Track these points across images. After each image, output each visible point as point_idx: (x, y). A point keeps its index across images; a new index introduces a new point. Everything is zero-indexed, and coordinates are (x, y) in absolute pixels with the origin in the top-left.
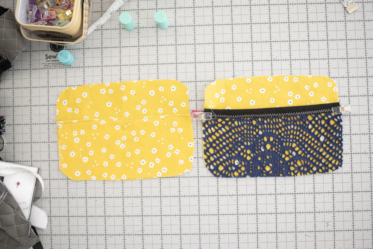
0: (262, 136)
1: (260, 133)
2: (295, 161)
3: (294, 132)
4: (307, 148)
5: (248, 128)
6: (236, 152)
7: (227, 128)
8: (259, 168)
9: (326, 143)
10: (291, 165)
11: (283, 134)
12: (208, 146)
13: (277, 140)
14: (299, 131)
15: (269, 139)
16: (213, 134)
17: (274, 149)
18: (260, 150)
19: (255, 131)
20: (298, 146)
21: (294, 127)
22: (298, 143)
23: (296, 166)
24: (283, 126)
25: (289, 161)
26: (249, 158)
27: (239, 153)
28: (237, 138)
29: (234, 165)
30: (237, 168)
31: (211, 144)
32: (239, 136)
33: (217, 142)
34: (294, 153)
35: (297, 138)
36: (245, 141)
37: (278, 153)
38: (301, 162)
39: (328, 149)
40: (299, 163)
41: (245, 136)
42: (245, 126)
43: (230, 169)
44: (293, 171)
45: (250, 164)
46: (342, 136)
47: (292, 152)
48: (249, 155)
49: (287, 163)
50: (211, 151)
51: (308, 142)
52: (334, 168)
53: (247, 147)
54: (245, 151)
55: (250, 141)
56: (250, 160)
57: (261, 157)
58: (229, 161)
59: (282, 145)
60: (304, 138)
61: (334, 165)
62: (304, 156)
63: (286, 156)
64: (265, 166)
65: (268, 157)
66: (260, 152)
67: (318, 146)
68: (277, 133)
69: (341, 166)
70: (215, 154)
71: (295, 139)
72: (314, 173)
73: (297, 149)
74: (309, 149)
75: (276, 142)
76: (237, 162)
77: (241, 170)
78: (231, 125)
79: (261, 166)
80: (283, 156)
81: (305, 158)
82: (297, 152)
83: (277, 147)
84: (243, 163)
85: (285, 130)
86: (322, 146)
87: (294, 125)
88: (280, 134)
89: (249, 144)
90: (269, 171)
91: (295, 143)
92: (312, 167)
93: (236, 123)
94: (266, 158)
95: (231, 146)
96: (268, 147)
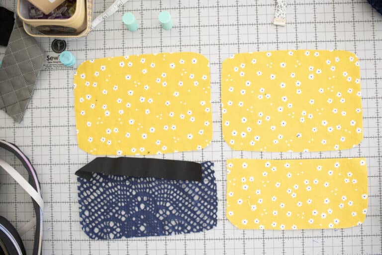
0: (136, 196)
1: (134, 193)
2: (169, 220)
3: (167, 191)
4: (181, 207)
5: (122, 188)
6: (111, 214)
7: (101, 190)
8: (134, 228)
9: (200, 202)
10: (165, 225)
11: (156, 193)
12: (84, 208)
13: (151, 199)
14: (173, 190)
15: (142, 199)
16: (88, 196)
17: (148, 209)
18: (134, 210)
19: (128, 191)
20: (172, 205)
21: (168, 186)
22: (172, 202)
23: (170, 225)
24: (157, 185)
25: (163, 220)
26: (123, 219)
27: (114, 214)
28: (112, 200)
29: (109, 227)
30: (112, 230)
31: (86, 206)
32: (113, 198)
33: (93, 205)
34: (168, 213)
35: (171, 197)
36: (119, 202)
37: (153, 212)
38: (176, 222)
39: (202, 208)
40: (173, 223)
41: (119, 197)
42: (119, 187)
43: (105, 230)
44: (168, 230)
45: (125, 225)
46: (216, 195)
47: (166, 212)
48: (124, 216)
49: (161, 223)
50: (87, 213)
51: (182, 201)
52: (208, 227)
53: (121, 208)
54: (119, 212)
55: (124, 202)
56: (125, 221)
57: (135, 217)
58: (105, 223)
59: (156, 204)
60: (178, 197)
61: (209, 224)
62: (178, 215)
63: (161, 215)
64: (140, 226)
65: (142, 217)
66: (134, 212)
67: (192, 206)
68: (151, 192)
69: (216, 225)
70: (90, 216)
71: (169, 198)
72: (189, 232)
73: (171, 208)
74: (183, 208)
75: (150, 201)
76: (112, 224)
77: (116, 231)
78: (105, 187)
79: (136, 226)
80: (158, 215)
81: (179, 217)
82: (171, 211)
83: (151, 206)
84: (118, 225)
85: (159, 189)
86: (196, 205)
87: (168, 185)
88: (153, 193)
89: (123, 204)
90: (144, 231)
91: (169, 202)
92: (187, 226)
93: (110, 185)
94: (140, 218)
95: (105, 208)
96: (142, 206)
